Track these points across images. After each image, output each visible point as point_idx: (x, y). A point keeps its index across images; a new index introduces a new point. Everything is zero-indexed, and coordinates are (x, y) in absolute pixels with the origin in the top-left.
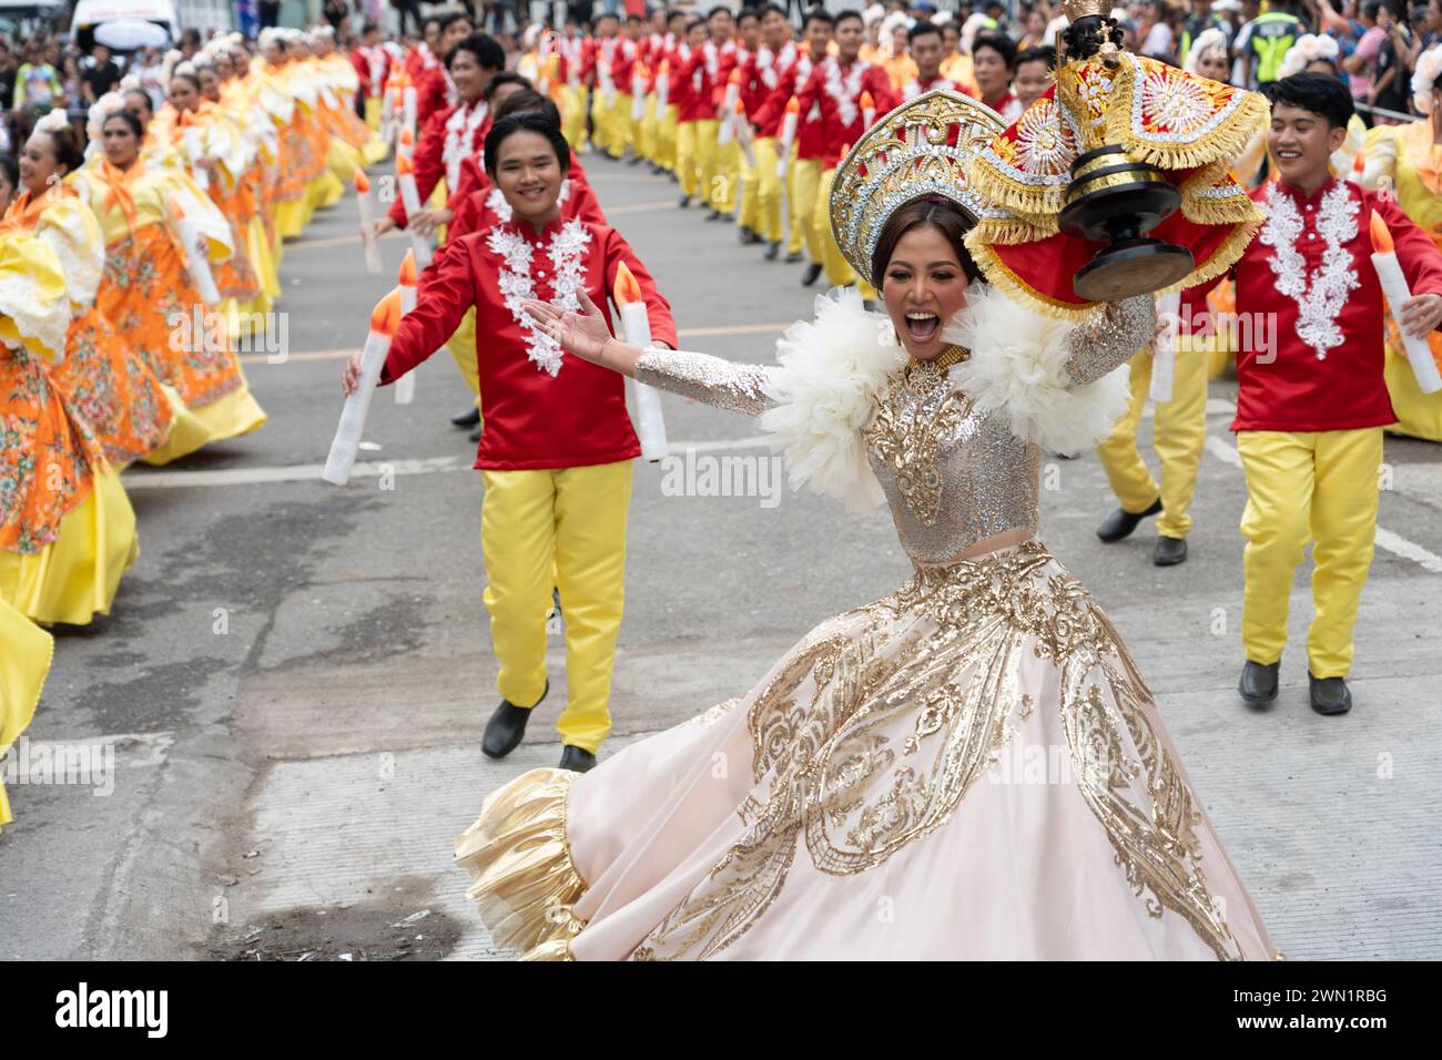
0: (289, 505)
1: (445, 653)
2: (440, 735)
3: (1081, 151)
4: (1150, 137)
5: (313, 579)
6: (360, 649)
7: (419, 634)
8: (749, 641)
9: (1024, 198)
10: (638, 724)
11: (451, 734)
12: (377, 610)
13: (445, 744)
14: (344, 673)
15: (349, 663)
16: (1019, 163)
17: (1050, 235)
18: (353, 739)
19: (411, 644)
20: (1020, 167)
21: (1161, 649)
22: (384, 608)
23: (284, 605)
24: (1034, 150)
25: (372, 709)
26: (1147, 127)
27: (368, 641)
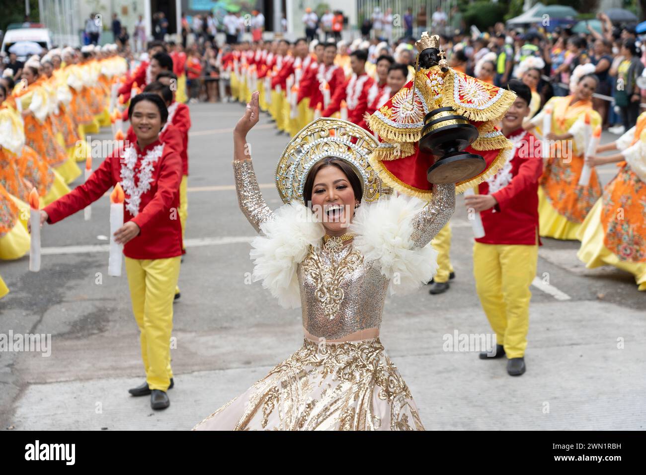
0: (61, 265)
1: (115, 335)
2: (106, 372)
3: (427, 112)
4: (463, 105)
5: (64, 299)
6: (78, 332)
7: (106, 326)
8: (252, 330)
9: (397, 134)
10: (196, 368)
11: (111, 372)
12: (90, 314)
13: (108, 377)
14: (68, 343)
15: (71, 339)
16: (393, 118)
17: (409, 155)
18: (67, 374)
19: (101, 330)
20: (394, 120)
21: (434, 334)
22: (93, 314)
23: (49, 312)
24: (401, 112)
25: (78, 360)
26: (462, 101)
27: (82, 329)
